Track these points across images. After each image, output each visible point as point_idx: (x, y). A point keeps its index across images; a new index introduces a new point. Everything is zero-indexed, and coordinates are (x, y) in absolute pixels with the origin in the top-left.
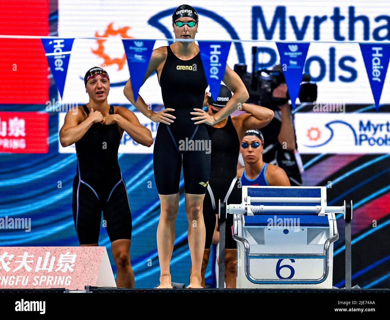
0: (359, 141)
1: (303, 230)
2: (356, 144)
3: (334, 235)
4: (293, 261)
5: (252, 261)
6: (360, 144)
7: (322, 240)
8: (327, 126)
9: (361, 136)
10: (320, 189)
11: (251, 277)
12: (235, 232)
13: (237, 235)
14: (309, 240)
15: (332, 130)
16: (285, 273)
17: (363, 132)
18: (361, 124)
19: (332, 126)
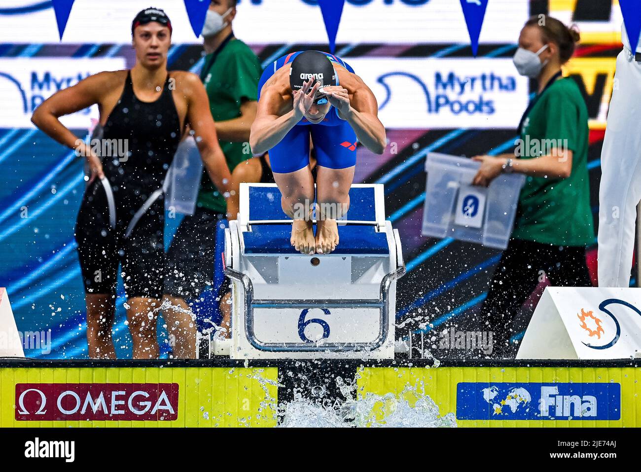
0: (434, 106)
1: (344, 259)
2: (430, 110)
3: (397, 267)
4: (327, 312)
5: (257, 312)
6: (437, 110)
7: (376, 276)
8: (380, 80)
9: (438, 97)
10: (373, 189)
11: (256, 340)
12: (228, 263)
13: (232, 267)
14: (355, 278)
15: (387, 88)
16: (314, 332)
17: (441, 91)
18: (438, 77)
19: (387, 80)
